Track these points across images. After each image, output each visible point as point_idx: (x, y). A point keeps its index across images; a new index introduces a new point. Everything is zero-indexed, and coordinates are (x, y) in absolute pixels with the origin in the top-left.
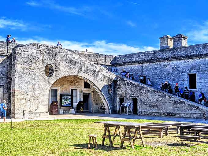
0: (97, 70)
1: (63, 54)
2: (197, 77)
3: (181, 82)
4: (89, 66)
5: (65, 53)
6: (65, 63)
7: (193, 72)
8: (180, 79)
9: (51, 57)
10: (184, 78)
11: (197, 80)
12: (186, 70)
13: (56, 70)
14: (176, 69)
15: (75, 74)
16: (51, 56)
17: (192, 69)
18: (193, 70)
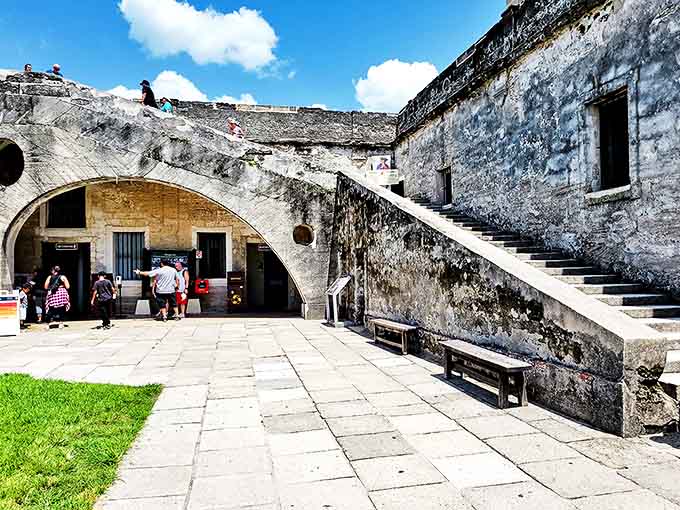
0: (236, 155)
1: (68, 100)
2: (631, 108)
3: (558, 157)
4: (195, 139)
5: (76, 96)
6: (76, 131)
7: (613, 78)
8: (553, 146)
9: (13, 113)
10: (571, 133)
11: (632, 127)
12: (579, 87)
13: (35, 161)
14: (538, 97)
15: (126, 173)
16: (10, 110)
17: (606, 63)
18: (613, 69)
